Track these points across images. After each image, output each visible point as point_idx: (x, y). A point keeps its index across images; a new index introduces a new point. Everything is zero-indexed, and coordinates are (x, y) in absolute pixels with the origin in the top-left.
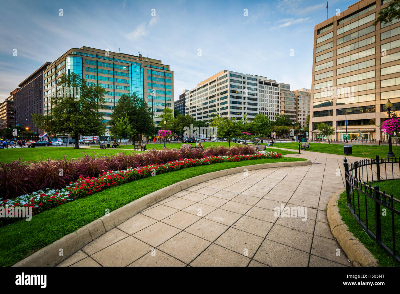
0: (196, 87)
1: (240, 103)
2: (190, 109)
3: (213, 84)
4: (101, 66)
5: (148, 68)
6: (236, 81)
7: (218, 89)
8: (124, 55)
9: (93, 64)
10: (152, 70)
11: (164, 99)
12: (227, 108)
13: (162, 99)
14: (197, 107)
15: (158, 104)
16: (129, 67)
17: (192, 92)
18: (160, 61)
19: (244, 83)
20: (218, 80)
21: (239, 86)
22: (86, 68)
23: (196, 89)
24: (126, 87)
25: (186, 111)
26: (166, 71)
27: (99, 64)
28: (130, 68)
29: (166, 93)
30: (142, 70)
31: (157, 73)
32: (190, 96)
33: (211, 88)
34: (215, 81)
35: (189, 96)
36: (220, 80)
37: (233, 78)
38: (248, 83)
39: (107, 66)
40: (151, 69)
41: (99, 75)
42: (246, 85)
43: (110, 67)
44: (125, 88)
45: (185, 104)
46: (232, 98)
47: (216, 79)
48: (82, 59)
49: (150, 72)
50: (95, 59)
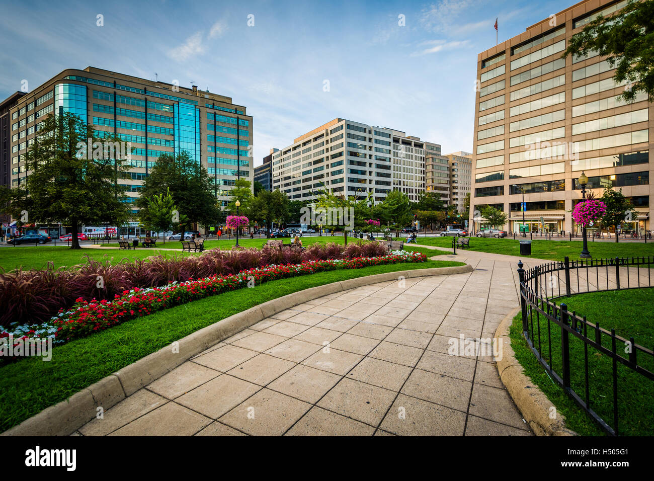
0: (291, 145)
1: (363, 173)
2: (282, 181)
3: (319, 141)
4: (123, 103)
5: (209, 110)
6: (357, 137)
7: (327, 149)
8: (166, 86)
9: (107, 99)
10: (215, 112)
11: (237, 163)
12: (342, 180)
13: (233, 163)
14: (293, 177)
15: (225, 172)
16: (173, 106)
17: (285, 153)
18: (230, 99)
19: (370, 140)
20: (327, 134)
21: (361, 145)
22: (94, 105)
23: (291, 147)
24: (169, 141)
25: (274, 185)
26: (240, 116)
27: (119, 99)
28: (176, 108)
29: (240, 153)
30: (198, 112)
31: (224, 119)
32: (282, 160)
33: (316, 147)
34: (323, 135)
35: (279, 159)
36: (331, 134)
37: (352, 132)
38: (376, 141)
39: (133, 104)
40: (213, 112)
41: (119, 118)
42: (374, 145)
43: (139, 105)
44: (168, 143)
45: (273, 173)
46: (350, 164)
47: (324, 132)
48: (87, 89)
49: (212, 117)
50: (112, 91)
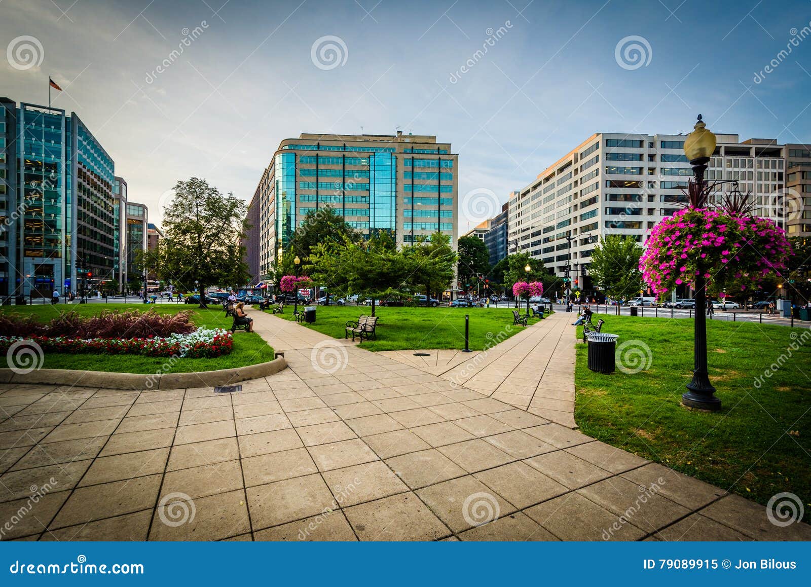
0: (528, 185)
1: (637, 212)
3: (566, 172)
4: (324, 163)
5: (406, 156)
6: (624, 157)
7: (576, 182)
8: (367, 138)
9: (311, 163)
11: (437, 214)
12: (595, 226)
14: (532, 228)
15: (423, 226)
16: (369, 158)
17: (524, 195)
18: (434, 138)
19: (652, 157)
20: (576, 161)
21: (633, 168)
22: (301, 170)
23: (530, 187)
24: (365, 197)
26: (442, 157)
27: (321, 160)
28: (372, 160)
29: (441, 202)
30: (394, 160)
31: (421, 163)
32: (519, 205)
33: (560, 182)
34: (569, 164)
35: (517, 204)
36: (581, 158)
37: (614, 150)
38: (664, 158)
39: (333, 163)
41: (320, 179)
42: (658, 164)
43: (337, 162)
44: (363, 199)
46: (610, 200)
47: (572, 158)
48: (296, 155)
49: (410, 162)
50: (314, 154)
